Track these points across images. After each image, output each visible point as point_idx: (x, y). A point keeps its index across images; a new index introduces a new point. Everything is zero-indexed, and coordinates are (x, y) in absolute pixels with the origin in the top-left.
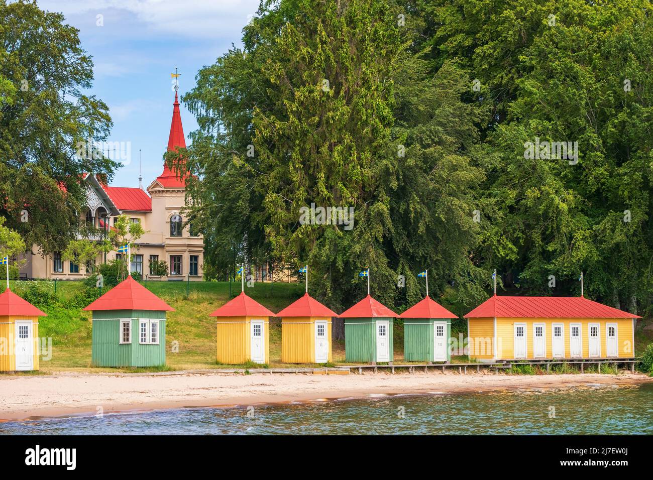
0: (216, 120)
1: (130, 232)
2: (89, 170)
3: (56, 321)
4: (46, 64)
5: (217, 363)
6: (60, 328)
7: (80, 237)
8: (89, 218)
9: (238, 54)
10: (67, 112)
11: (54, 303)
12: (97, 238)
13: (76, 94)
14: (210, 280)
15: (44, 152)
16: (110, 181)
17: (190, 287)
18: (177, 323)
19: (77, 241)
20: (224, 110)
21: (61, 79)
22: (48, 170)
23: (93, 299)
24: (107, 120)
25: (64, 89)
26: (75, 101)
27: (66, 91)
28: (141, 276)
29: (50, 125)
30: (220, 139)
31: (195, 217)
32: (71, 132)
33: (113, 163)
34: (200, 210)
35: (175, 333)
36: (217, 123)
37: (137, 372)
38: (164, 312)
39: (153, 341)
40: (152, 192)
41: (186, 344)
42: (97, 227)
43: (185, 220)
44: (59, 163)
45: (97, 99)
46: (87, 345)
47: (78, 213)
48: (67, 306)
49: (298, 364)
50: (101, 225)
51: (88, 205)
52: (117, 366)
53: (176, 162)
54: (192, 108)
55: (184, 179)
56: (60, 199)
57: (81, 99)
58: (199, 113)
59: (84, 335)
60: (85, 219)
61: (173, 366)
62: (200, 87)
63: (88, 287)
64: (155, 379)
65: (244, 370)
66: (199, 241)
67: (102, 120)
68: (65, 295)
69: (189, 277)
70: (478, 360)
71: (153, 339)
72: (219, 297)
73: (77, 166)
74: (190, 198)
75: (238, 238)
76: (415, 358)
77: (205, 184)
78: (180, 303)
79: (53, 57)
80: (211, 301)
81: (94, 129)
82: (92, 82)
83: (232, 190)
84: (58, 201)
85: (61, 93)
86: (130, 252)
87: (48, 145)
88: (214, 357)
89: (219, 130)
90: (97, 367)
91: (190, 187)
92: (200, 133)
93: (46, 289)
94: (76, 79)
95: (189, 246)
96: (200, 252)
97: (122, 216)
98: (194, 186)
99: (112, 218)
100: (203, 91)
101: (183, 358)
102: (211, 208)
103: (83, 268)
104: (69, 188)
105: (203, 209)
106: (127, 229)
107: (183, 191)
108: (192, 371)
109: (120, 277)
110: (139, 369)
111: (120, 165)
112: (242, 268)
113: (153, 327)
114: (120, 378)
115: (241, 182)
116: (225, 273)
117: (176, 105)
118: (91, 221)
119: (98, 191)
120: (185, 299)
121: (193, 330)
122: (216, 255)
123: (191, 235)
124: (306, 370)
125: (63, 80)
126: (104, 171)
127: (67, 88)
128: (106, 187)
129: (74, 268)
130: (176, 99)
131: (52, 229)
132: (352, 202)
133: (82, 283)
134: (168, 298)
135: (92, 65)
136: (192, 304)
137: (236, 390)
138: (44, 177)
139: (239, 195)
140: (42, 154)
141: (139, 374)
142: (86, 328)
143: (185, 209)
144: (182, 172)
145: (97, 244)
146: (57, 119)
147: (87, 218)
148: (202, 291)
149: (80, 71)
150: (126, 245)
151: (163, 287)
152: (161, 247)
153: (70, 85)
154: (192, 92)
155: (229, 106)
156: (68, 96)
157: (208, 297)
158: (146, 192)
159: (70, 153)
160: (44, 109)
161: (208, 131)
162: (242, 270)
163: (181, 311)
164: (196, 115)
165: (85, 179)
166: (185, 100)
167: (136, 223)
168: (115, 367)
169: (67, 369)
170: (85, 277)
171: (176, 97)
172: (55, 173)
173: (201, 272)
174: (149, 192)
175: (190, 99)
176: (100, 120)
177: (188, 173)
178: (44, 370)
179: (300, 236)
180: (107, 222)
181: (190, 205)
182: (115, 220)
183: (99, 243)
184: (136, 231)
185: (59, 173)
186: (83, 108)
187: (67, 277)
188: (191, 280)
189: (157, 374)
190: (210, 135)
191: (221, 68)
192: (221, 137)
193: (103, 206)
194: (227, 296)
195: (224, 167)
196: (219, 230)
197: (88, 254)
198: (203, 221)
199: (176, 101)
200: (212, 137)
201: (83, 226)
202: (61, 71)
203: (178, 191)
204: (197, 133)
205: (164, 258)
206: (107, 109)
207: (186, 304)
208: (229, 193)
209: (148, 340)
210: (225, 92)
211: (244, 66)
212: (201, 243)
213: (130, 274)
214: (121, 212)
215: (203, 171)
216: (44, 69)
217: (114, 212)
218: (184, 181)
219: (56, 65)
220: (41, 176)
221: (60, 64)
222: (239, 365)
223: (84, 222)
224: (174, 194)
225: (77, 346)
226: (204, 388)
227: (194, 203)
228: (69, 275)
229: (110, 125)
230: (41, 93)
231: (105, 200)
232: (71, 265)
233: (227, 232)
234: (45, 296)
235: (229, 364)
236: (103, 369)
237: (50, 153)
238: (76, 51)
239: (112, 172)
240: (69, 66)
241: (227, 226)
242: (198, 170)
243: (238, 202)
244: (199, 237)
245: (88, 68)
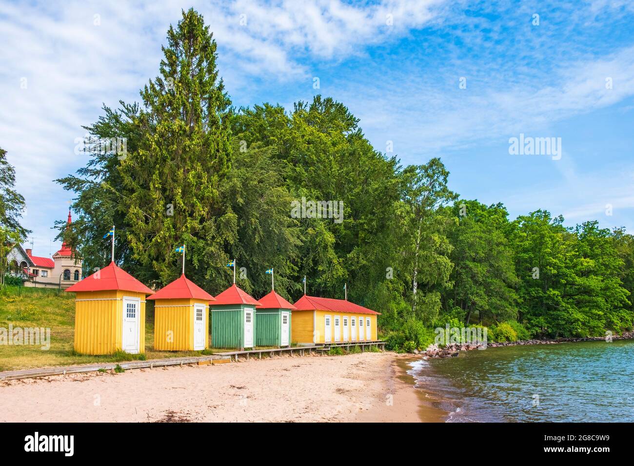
5: (74, 353)
70: (299, 344)
76: (264, 343)
78: (51, 298)
88: (71, 349)
124: (192, 361)
132: (203, 215)
136: (62, 299)
179: (159, 241)
207: (56, 299)
222: (105, 356)
235: (90, 356)
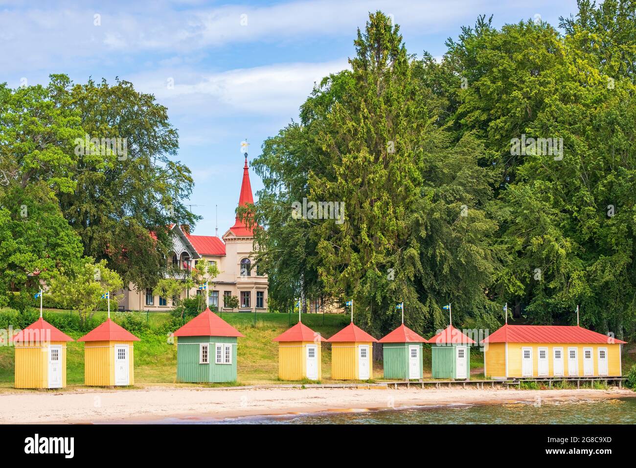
0: (278, 181)
1: (208, 272)
2: (175, 222)
3: (148, 345)
4: (141, 135)
6: (152, 351)
7: (167, 276)
8: (175, 261)
9: (296, 127)
10: (157, 175)
11: (146, 330)
12: (182, 277)
13: (165, 160)
14: (273, 312)
15: (138, 207)
16: (192, 231)
17: (257, 317)
18: (246, 347)
19: (165, 279)
20: (285, 173)
21: (153, 148)
22: (141, 222)
23: (177, 327)
24: (189, 181)
25: (155, 156)
26: (164, 166)
27: (157, 158)
28: (217, 308)
29: (144, 185)
30: (282, 196)
31: (261, 260)
32: (161, 190)
33: (194, 216)
34: (265, 254)
35: (245, 354)
36: (279, 184)
37: (213, 387)
38: (236, 337)
39: (226, 362)
40: (226, 239)
41: (253, 364)
42: (182, 268)
43: (253, 262)
44: (151, 216)
45: (182, 164)
46: (173, 365)
47: (166, 257)
48: (157, 333)
49: (345, 380)
50: (184, 266)
51: (174, 251)
52: (198, 381)
53: (246, 215)
54: (259, 171)
55: (252, 229)
56: (151, 245)
57: (169, 164)
58: (264, 176)
59: (171, 356)
60: (172, 262)
61: (243, 382)
62: (265, 154)
63: (174, 317)
64: (229, 392)
65: (301, 386)
66: (264, 280)
67: (186, 181)
68: (155, 324)
69: (256, 309)
70: (493, 377)
71: (226, 360)
72: (281, 326)
73: (165, 219)
74: (257, 245)
75: (296, 277)
76: (441, 376)
77: (269, 233)
78: (249, 330)
79: (147, 130)
80: (274, 329)
81: (179, 189)
82: (177, 150)
83: (291, 238)
84: (149, 247)
85: (152, 159)
86: (208, 288)
87: (142, 202)
88: (276, 375)
89: (280, 189)
90: (181, 383)
91: (257, 236)
92: (265, 191)
93: (140, 318)
94: (164, 148)
95: (256, 283)
96: (265, 288)
97: (201, 259)
98: (260, 235)
99: (193, 261)
100: (268, 157)
101: (251, 375)
102: (274, 253)
103: (170, 301)
104: (159, 236)
105: (267, 254)
106: (206, 270)
107: (251, 239)
108: (258, 386)
109: (200, 309)
110: (216, 384)
111: (200, 218)
112: (300, 302)
113: (226, 350)
114: (199, 392)
115: (298, 231)
116: (285, 306)
117: (246, 169)
118: (177, 263)
119: (182, 239)
120: (253, 327)
121: (260, 352)
122: (278, 291)
123: (258, 275)
124: (351, 385)
125: (154, 149)
126: (187, 222)
127: (158, 155)
128: (189, 235)
129: (163, 302)
130: (246, 164)
131: (145, 270)
132: (389, 248)
133: (169, 314)
134: (239, 326)
135: (178, 137)
136: (258, 331)
137: (294, 401)
138: (138, 227)
139: (297, 242)
140: (137, 208)
141: (215, 388)
142: (172, 351)
143: (253, 253)
144: (251, 224)
145: (182, 282)
146: (150, 180)
147: (173, 260)
148: (266, 320)
149: (168, 141)
150: (205, 283)
151: (235, 317)
152: (233, 284)
153: (160, 152)
154: (259, 158)
155: (289, 169)
156: (158, 162)
157: (271, 326)
158: (222, 240)
159: (159, 208)
160: (139, 172)
161: (272, 190)
162: (299, 304)
163: (250, 337)
164: (262, 177)
165: (172, 229)
166: (253, 164)
167: (213, 265)
168: (196, 383)
169: (156, 384)
170: (172, 309)
171: (246, 163)
172: (147, 224)
173: (266, 305)
174: (224, 240)
175: (257, 164)
176: (184, 182)
177: (255, 224)
178: (137, 385)
179: (347, 276)
180: (189, 264)
181: (257, 251)
182: (196, 262)
183: (183, 281)
184: (213, 272)
185: (150, 224)
186: (170, 172)
187: (157, 309)
188: (257, 311)
189: (230, 388)
190: (273, 193)
191: (282, 138)
192: (282, 195)
193: (186, 251)
194: (287, 325)
195: (285, 219)
196: (280, 271)
197: (174, 290)
198: (267, 263)
199: (246, 166)
200: (275, 195)
201: (170, 268)
202: (152, 141)
203: (247, 239)
204: (262, 191)
205: (236, 293)
206: (189, 172)
207: (254, 331)
208: (288, 240)
209: (223, 361)
210: (286, 158)
211: (301, 137)
212: (266, 281)
213: (208, 307)
214: (201, 256)
215: (267, 222)
216: (139, 139)
217: (195, 256)
218: (252, 230)
219: (149, 137)
220: (136, 227)
221: (152, 136)
222: (297, 381)
223: (171, 265)
224: (244, 241)
225: (165, 365)
226: (268, 400)
227: (260, 248)
228: (158, 307)
229: (192, 185)
230: (136, 159)
231: (188, 247)
232: (161, 299)
233: (287, 272)
234: (139, 324)
235: (288, 381)
236: (186, 384)
237: (143, 208)
238: (165, 125)
239: (193, 223)
240: (159, 137)
241: (287, 268)
242: (264, 221)
243: (296, 248)
244: (264, 277)
245: (174, 139)
